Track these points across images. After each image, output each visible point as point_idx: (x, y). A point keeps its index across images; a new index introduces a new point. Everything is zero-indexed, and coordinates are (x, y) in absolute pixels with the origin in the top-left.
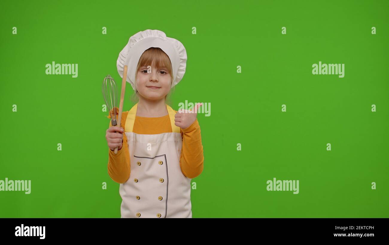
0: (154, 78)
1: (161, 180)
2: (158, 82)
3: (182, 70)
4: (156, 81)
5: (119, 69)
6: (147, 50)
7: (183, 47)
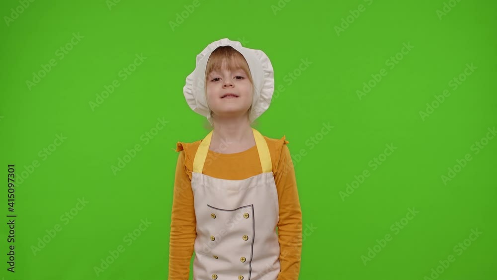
0: (228, 82)
1: (245, 238)
2: (234, 87)
3: (269, 87)
4: (231, 86)
5: (187, 97)
6: (214, 51)
7: (264, 56)
